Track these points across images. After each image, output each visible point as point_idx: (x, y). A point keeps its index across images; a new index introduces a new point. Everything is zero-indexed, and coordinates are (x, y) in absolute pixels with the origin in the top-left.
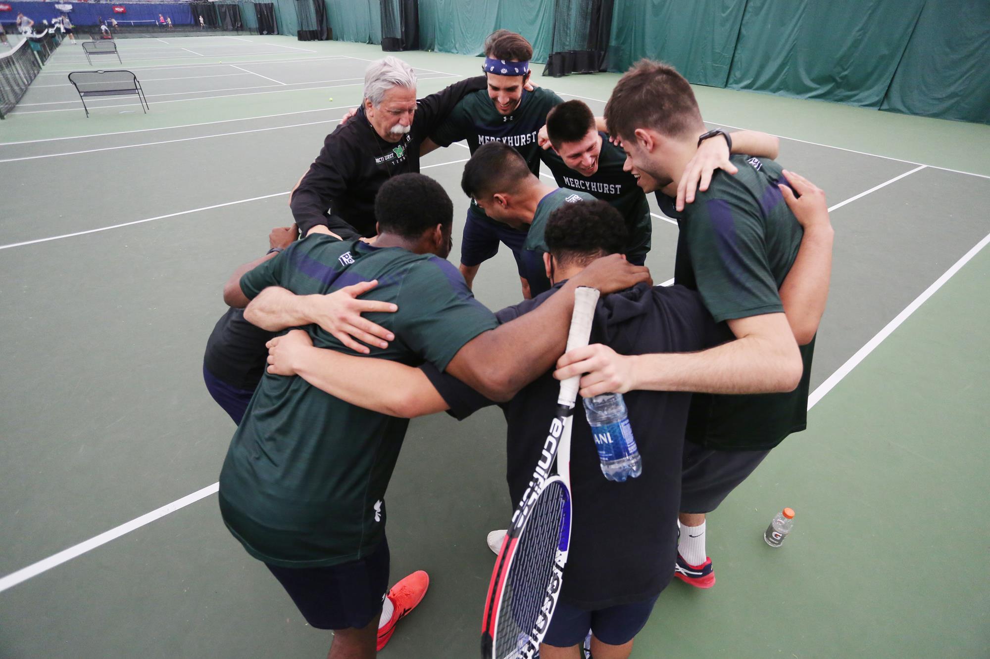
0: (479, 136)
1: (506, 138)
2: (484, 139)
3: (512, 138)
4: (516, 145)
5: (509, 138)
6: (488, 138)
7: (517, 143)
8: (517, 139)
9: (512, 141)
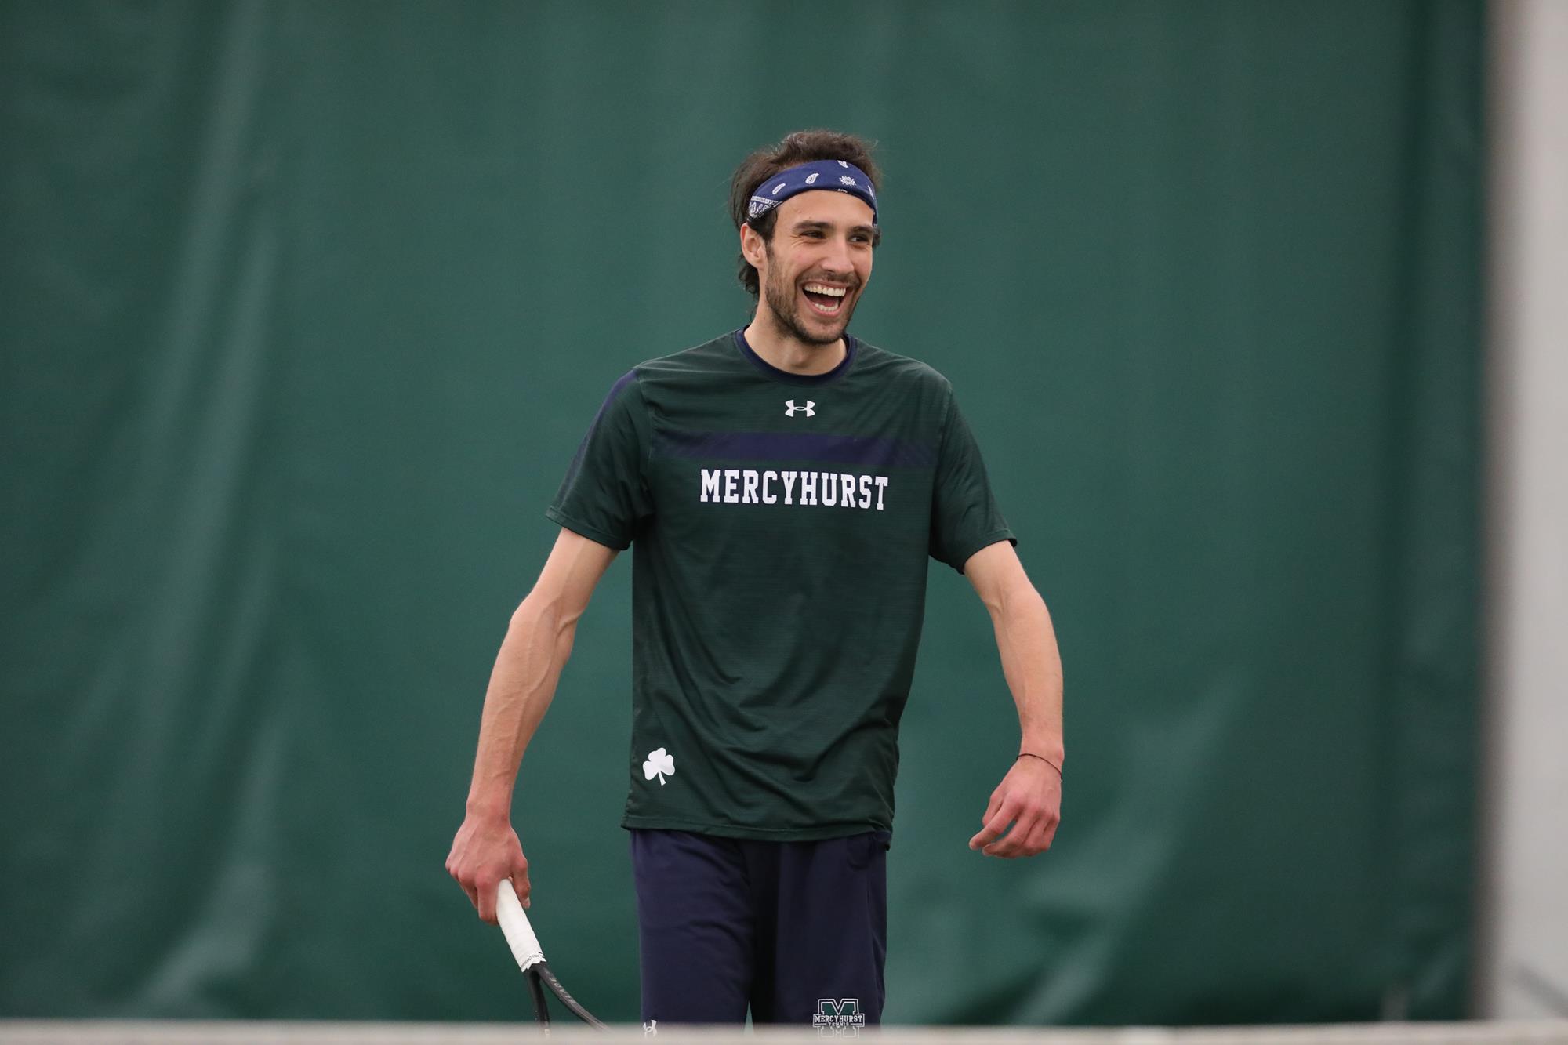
0: (705, 473)
1: (794, 475)
2: (722, 479)
3: (814, 475)
4: (827, 502)
5: (804, 475)
6: (736, 474)
7: (829, 497)
8: (829, 481)
9: (813, 488)
